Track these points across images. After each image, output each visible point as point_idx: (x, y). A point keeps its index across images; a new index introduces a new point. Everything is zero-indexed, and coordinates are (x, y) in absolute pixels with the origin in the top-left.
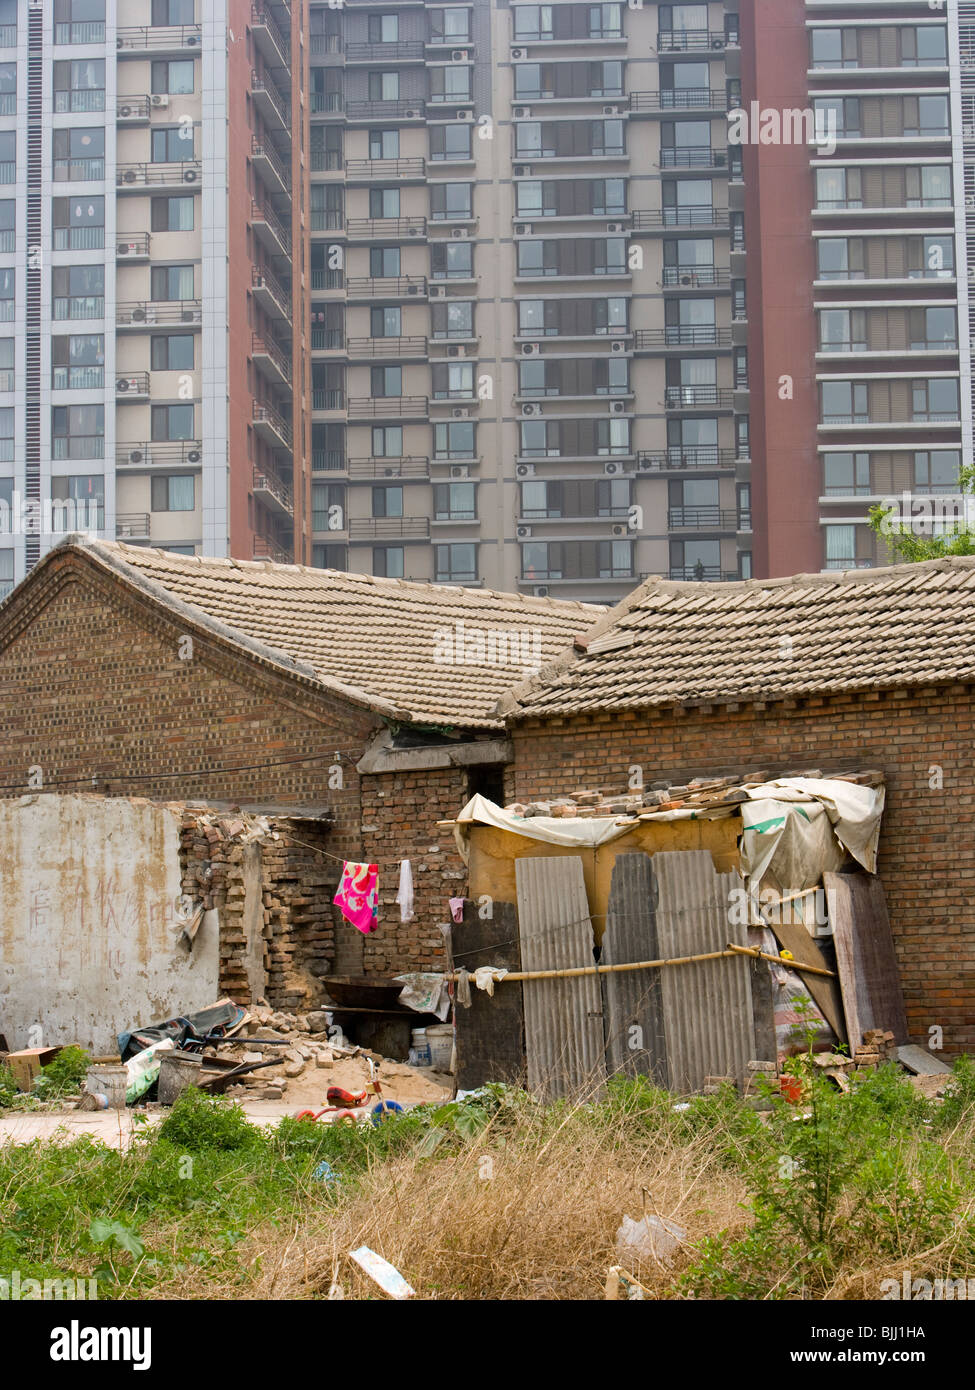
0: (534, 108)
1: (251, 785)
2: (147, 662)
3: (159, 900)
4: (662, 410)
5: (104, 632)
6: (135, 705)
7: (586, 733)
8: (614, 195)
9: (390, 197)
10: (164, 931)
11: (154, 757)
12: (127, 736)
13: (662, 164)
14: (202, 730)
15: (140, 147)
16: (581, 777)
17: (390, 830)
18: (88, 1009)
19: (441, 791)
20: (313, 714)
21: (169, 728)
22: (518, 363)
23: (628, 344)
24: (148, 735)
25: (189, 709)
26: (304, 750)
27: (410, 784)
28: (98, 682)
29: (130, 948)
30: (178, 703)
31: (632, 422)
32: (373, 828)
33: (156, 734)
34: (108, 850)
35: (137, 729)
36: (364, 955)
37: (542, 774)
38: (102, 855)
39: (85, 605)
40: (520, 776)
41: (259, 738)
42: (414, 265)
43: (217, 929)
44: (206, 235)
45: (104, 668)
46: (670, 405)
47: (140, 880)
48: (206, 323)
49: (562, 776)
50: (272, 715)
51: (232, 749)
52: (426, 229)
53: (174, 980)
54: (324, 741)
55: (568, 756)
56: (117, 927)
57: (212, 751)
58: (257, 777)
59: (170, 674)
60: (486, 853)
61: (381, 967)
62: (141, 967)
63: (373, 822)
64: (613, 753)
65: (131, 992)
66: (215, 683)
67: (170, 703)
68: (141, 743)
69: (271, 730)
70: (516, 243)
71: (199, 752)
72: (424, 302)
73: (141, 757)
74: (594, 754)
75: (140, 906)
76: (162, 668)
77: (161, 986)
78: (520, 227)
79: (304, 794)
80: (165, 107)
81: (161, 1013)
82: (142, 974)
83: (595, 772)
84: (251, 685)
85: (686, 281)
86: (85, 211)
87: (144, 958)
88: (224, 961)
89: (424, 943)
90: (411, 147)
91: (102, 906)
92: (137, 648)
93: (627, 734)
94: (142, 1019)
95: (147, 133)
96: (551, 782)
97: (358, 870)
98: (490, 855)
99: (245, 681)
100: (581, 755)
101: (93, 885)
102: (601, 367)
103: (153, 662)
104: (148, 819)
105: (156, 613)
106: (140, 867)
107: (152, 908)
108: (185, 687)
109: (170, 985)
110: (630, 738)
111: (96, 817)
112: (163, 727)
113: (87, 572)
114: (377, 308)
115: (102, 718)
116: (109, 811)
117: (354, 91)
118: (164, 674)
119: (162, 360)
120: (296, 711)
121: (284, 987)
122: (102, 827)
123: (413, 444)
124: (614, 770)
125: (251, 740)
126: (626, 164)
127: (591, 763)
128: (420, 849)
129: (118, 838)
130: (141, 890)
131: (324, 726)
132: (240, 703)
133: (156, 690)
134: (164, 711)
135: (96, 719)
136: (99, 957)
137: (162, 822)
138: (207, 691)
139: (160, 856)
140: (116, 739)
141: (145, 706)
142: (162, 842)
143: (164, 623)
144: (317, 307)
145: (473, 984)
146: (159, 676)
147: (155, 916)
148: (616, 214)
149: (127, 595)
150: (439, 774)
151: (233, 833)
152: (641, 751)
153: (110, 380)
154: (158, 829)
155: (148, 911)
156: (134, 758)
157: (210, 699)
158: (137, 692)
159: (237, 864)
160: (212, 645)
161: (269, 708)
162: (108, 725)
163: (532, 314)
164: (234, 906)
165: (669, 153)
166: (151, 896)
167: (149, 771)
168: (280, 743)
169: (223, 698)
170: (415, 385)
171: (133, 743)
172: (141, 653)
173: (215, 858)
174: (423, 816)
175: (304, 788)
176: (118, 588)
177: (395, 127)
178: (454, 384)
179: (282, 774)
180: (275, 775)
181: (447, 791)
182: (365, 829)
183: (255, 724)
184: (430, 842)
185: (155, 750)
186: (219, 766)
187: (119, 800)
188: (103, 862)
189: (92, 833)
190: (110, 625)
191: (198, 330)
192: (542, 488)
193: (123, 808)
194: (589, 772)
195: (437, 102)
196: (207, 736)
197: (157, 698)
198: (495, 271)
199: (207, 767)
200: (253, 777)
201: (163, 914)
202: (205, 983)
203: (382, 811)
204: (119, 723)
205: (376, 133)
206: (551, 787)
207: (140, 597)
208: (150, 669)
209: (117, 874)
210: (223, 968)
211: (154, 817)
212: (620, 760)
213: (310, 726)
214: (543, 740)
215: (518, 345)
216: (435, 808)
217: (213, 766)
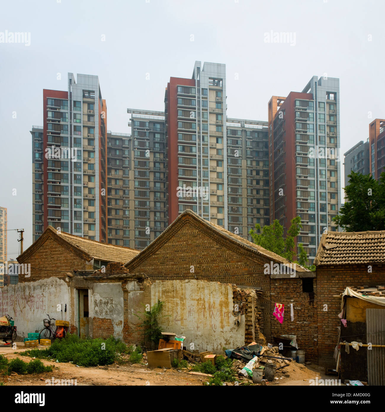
0: (138, 168)
1: (238, 280)
2: (208, 245)
3: (227, 311)
4: (153, 220)
5: (196, 236)
6: (205, 257)
7: (339, 271)
8: (148, 184)
9: (118, 181)
10: (228, 320)
11: (210, 271)
12: (203, 265)
13: (154, 180)
14: (224, 264)
15: (86, 167)
16: (337, 283)
17: (279, 294)
18: (206, 340)
19: (294, 285)
20: (256, 261)
21: (215, 263)
22: (135, 211)
23: (150, 209)
24: (209, 265)
25: (220, 259)
26: (254, 271)
27: (285, 282)
28: (195, 250)
29: (218, 324)
30: (218, 257)
31: (150, 222)
32: (274, 294)
33: (211, 265)
34: (211, 296)
35: (206, 263)
36: (271, 328)
37: (325, 281)
38: (210, 298)
39: (191, 229)
40: (318, 282)
41: (240, 267)
42: (121, 193)
43: (245, 321)
44: (96, 183)
45: (196, 246)
46: (155, 219)
47: (221, 305)
48: (96, 198)
49: (331, 282)
50: (244, 261)
51: (233, 270)
52: (123, 187)
53: (231, 334)
54: (259, 269)
55: (333, 277)
56: (214, 318)
57: (227, 270)
58: (240, 278)
59: (215, 249)
60: (353, 306)
61: (276, 332)
62: (222, 330)
63: (274, 292)
64: (347, 277)
65: (219, 336)
66: (228, 252)
67: (215, 257)
68: (207, 267)
69: (244, 265)
70: (135, 191)
71: (223, 270)
72: (122, 199)
73: (207, 271)
74: (341, 277)
75: (221, 312)
76: (213, 247)
77: (228, 335)
78: (135, 188)
79: (254, 283)
80: (90, 160)
81: (228, 343)
82: (222, 332)
83: (342, 282)
84: (239, 252)
85: (157, 199)
86: (79, 177)
87: (222, 327)
88: (246, 330)
89: (289, 326)
90: (120, 173)
91: (210, 312)
92: (206, 241)
93: (352, 271)
94: (222, 345)
95: (87, 164)
96: (328, 284)
97: (279, 306)
98: (354, 307)
99: (237, 251)
100: (337, 277)
101: (207, 306)
102: (146, 212)
103: (210, 245)
104: (223, 288)
105: (212, 232)
106: (221, 302)
107: (225, 313)
108: (219, 252)
109: (230, 335)
110: (352, 273)
111: (208, 287)
112: (213, 263)
113: (192, 220)
114: (116, 200)
115: (196, 260)
116: (212, 285)
117: (113, 162)
118: (213, 249)
119: (90, 205)
120: (251, 260)
121: (259, 338)
122: (210, 290)
123: (121, 223)
124: (348, 282)
125: (238, 268)
126: (149, 179)
127: (340, 279)
128: (288, 300)
129: (214, 293)
130: (221, 308)
131: (259, 265)
132: (235, 257)
133: (211, 253)
134: (213, 258)
135: (194, 260)
136: (209, 326)
137: (227, 289)
138: (225, 254)
139: (227, 299)
140: (200, 265)
141: (208, 257)
142: (228, 295)
143: (214, 235)
144: (108, 199)
145: (351, 347)
146: (212, 249)
147: (226, 316)
148: (148, 187)
149: (203, 227)
150: (294, 280)
151: (247, 294)
152: (356, 277)
153: (83, 207)
154: (226, 291)
155: (224, 314)
156: (205, 271)
157: (226, 256)
158: (205, 253)
159: (250, 302)
160: (228, 241)
161: (243, 259)
162: (198, 262)
163: (137, 203)
164: (249, 314)
165: (155, 178)
166: (224, 310)
167: (209, 275)
168: (247, 269)
169: (230, 256)
170: (121, 213)
171: (204, 267)
172: (206, 243)
173: (243, 300)
174: (289, 291)
175: (254, 282)
176: (201, 225)
177: (118, 169)
178: (126, 214)
179: (247, 278)
180: (245, 278)
181: (296, 285)
182: (271, 294)
183: (239, 263)
184: (291, 299)
185: (211, 269)
186: (229, 274)
187: (215, 282)
188: (210, 299)
189: (207, 291)
190: (198, 234)
191: (95, 200)
192: (138, 232)
193: (216, 285)
194: (340, 282)
195: (124, 166)
196: (226, 266)
197: (211, 255)
198: (132, 195)
199: (226, 274)
200: (239, 278)
201: (228, 315)
202: (241, 336)
203: (276, 289)
204: (201, 261)
205: (116, 170)
206: (328, 285)
207: (207, 227)
208: (209, 247)
209: (214, 303)
210: (246, 332)
211: (225, 288)
212: (350, 279)
213: (255, 265)
214: (326, 272)
215: (135, 208)
216: (292, 289)
217: (227, 274)
